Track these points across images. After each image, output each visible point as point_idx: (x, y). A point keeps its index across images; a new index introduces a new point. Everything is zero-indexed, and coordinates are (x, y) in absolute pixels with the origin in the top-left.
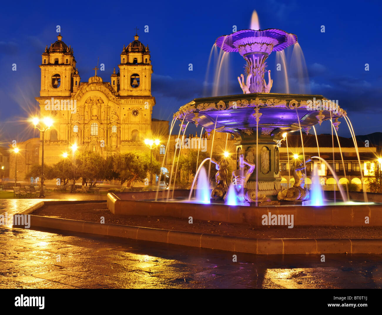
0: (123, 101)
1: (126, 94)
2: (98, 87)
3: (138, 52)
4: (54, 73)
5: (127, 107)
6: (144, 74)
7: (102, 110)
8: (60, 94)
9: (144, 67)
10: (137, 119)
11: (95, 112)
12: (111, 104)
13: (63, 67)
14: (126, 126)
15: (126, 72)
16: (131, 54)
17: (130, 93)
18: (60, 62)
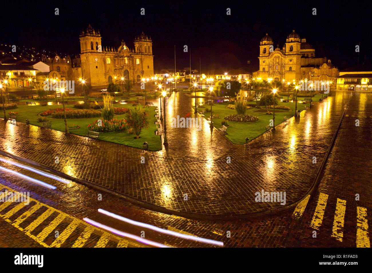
0: (286, 56)
1: (287, 54)
2: (278, 52)
3: (293, 37)
4: (264, 48)
5: (288, 59)
6: (294, 46)
7: (280, 60)
8: (266, 55)
9: (294, 43)
10: (291, 63)
11: (277, 61)
12: (282, 58)
13: (267, 46)
14: (288, 66)
15: (288, 45)
16: (290, 38)
17: (289, 53)
18: (266, 44)
